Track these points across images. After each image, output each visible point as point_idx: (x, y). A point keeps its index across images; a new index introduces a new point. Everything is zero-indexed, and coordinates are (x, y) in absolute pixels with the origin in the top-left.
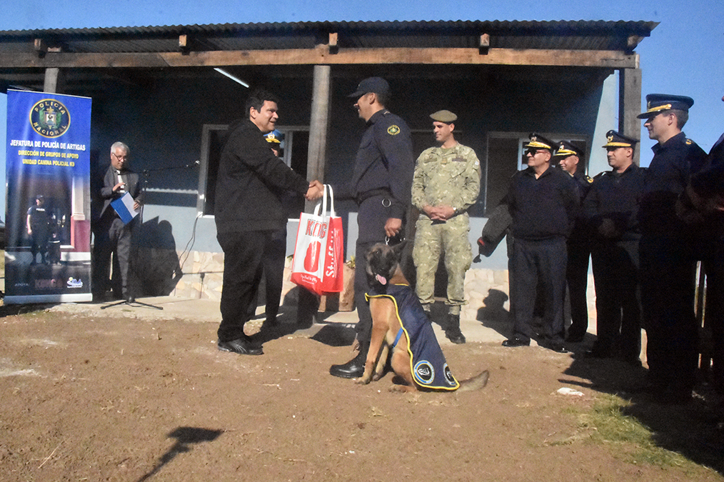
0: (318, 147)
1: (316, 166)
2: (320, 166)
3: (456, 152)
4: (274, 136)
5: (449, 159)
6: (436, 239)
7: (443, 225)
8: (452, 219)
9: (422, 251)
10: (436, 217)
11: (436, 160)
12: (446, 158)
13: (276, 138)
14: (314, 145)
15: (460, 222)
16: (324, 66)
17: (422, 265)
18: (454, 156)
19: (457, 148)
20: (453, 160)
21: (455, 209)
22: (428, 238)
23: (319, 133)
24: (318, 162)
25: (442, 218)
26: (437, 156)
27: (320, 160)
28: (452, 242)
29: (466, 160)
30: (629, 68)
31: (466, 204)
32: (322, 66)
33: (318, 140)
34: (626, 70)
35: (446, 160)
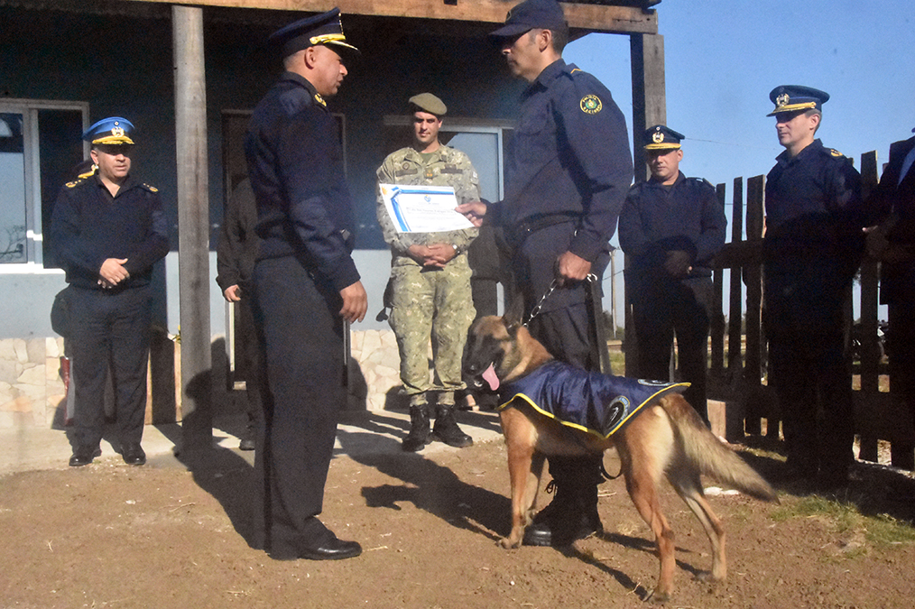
0: (194, 150)
1: (194, 183)
2: (200, 183)
3: (443, 160)
4: (122, 131)
5: (436, 170)
6: (430, 292)
7: (439, 272)
8: (452, 262)
9: (409, 313)
10: (430, 262)
11: (415, 171)
12: (432, 169)
13: (126, 134)
14: (186, 146)
15: (461, 265)
16: (192, 9)
17: (411, 334)
18: (443, 165)
19: (444, 153)
20: (443, 171)
21: (455, 247)
22: (417, 293)
23: (193, 127)
24: (197, 176)
25: (439, 262)
26: (416, 167)
27: (200, 171)
28: (452, 296)
29: (460, 171)
30: (648, 33)
31: (471, 238)
32: (186, 8)
33: (193, 138)
34: (644, 35)
35: (432, 173)
